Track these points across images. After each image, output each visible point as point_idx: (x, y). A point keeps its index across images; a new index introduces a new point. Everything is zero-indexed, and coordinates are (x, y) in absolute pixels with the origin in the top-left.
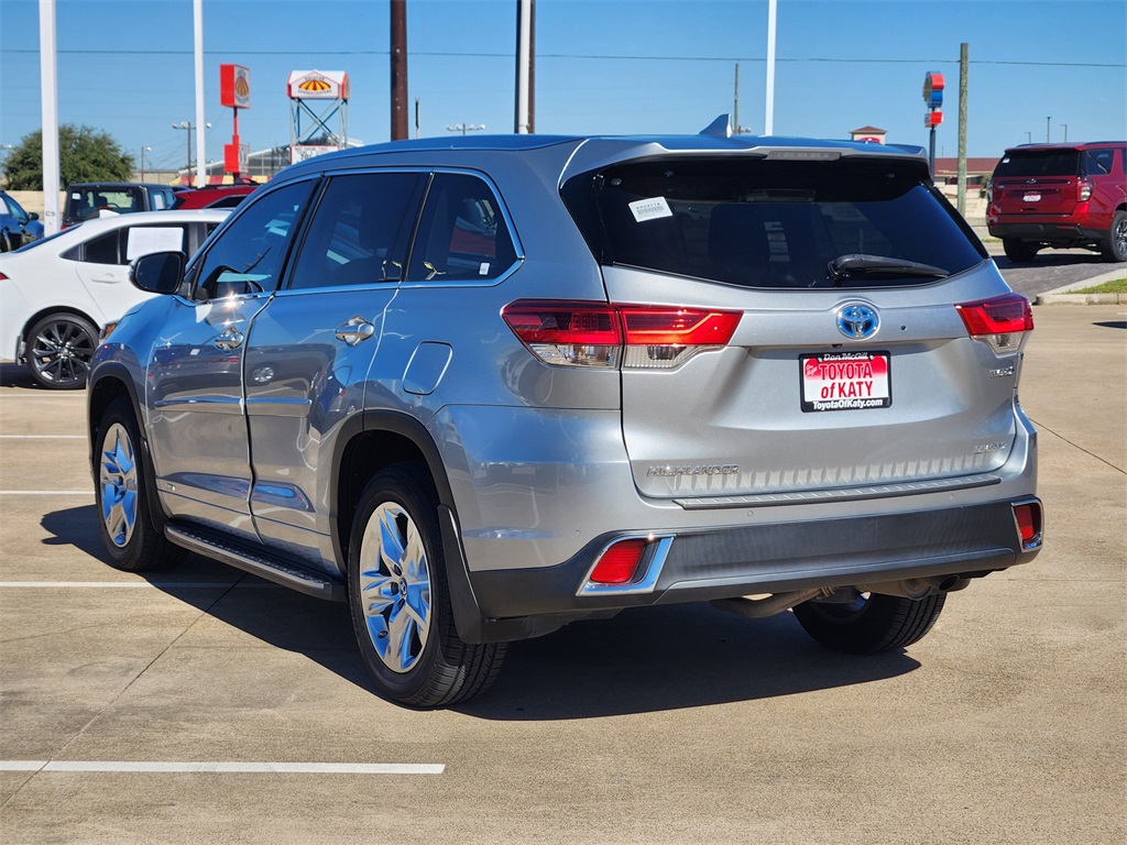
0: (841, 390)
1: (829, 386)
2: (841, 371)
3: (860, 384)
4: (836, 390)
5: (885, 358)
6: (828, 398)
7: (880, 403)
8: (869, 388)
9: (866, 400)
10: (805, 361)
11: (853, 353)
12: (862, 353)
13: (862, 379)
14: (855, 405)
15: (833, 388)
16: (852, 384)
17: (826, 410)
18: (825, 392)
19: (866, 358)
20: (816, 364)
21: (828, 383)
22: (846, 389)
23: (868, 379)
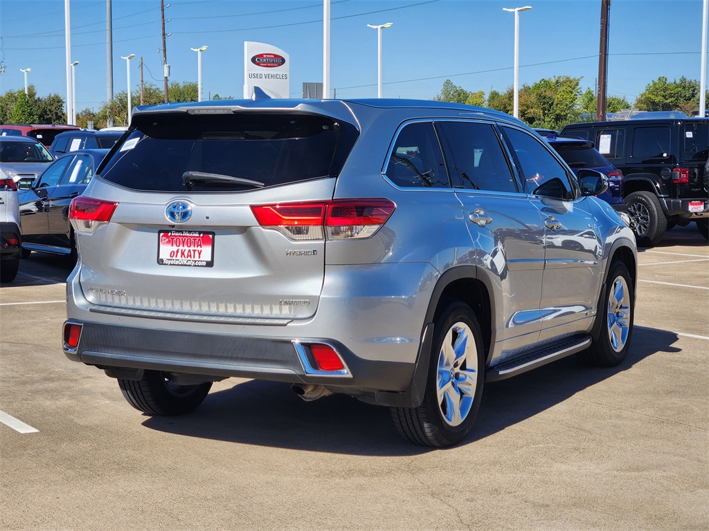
0: (183, 254)
1: (175, 251)
2: (183, 242)
3: (194, 251)
4: (179, 254)
5: (211, 236)
6: (174, 258)
7: (204, 263)
8: (200, 254)
9: (195, 261)
10: (161, 234)
11: (190, 232)
12: (195, 232)
13: (196, 248)
14: (188, 264)
15: (177, 252)
16: (189, 251)
17: (170, 264)
18: (172, 254)
19: (198, 235)
20: (167, 237)
21: (175, 248)
22: (186, 254)
23: (199, 248)
